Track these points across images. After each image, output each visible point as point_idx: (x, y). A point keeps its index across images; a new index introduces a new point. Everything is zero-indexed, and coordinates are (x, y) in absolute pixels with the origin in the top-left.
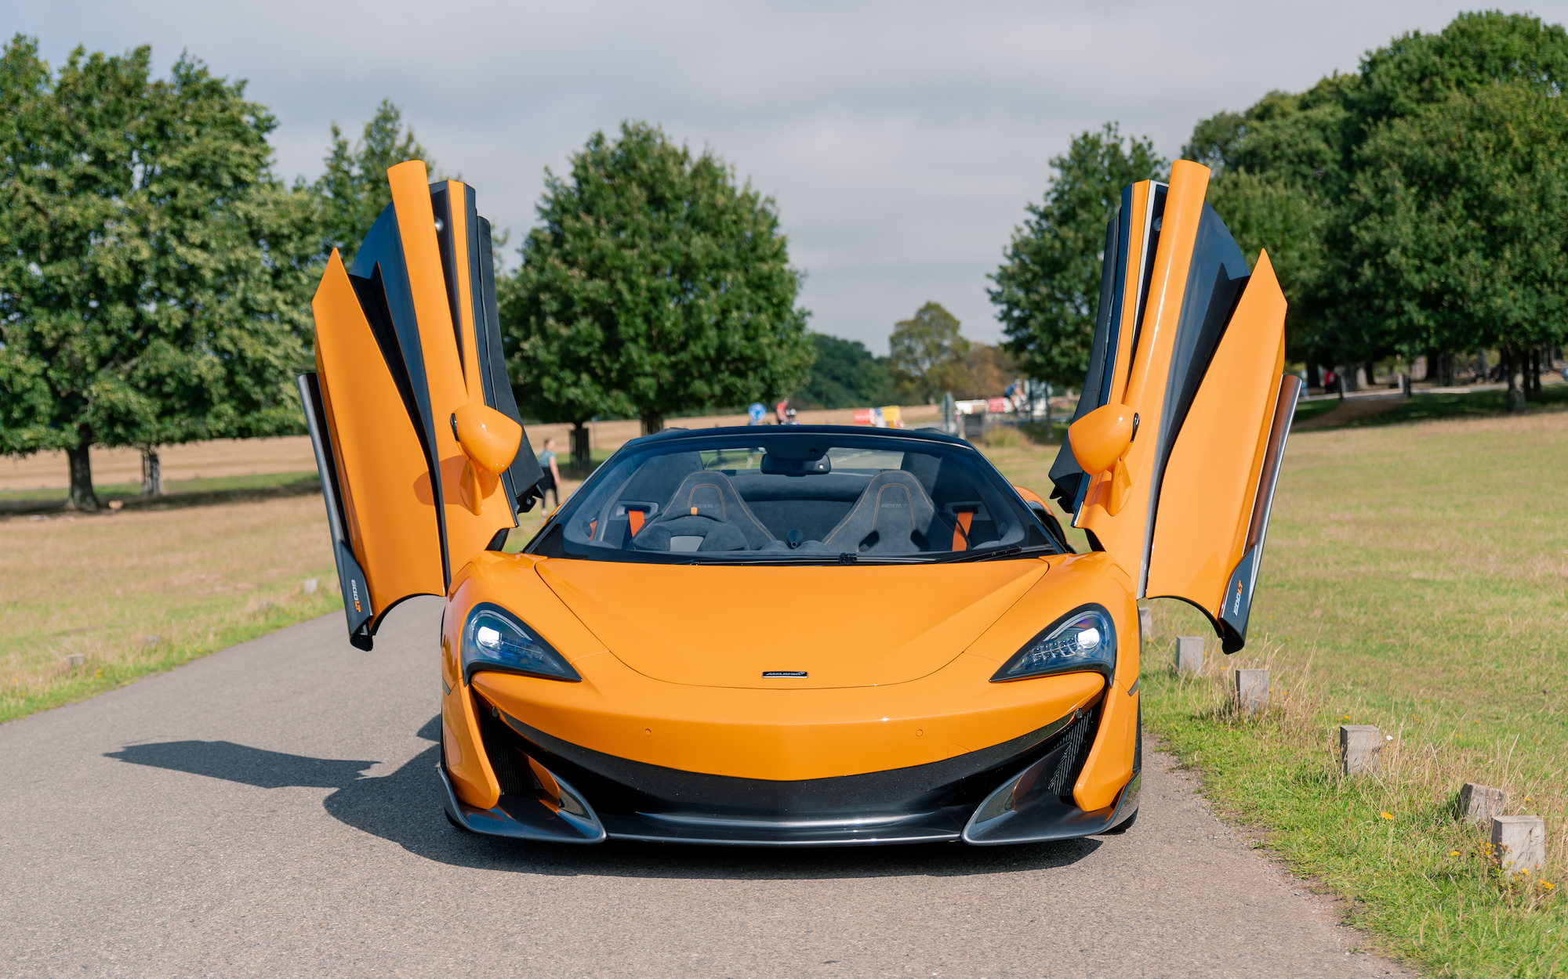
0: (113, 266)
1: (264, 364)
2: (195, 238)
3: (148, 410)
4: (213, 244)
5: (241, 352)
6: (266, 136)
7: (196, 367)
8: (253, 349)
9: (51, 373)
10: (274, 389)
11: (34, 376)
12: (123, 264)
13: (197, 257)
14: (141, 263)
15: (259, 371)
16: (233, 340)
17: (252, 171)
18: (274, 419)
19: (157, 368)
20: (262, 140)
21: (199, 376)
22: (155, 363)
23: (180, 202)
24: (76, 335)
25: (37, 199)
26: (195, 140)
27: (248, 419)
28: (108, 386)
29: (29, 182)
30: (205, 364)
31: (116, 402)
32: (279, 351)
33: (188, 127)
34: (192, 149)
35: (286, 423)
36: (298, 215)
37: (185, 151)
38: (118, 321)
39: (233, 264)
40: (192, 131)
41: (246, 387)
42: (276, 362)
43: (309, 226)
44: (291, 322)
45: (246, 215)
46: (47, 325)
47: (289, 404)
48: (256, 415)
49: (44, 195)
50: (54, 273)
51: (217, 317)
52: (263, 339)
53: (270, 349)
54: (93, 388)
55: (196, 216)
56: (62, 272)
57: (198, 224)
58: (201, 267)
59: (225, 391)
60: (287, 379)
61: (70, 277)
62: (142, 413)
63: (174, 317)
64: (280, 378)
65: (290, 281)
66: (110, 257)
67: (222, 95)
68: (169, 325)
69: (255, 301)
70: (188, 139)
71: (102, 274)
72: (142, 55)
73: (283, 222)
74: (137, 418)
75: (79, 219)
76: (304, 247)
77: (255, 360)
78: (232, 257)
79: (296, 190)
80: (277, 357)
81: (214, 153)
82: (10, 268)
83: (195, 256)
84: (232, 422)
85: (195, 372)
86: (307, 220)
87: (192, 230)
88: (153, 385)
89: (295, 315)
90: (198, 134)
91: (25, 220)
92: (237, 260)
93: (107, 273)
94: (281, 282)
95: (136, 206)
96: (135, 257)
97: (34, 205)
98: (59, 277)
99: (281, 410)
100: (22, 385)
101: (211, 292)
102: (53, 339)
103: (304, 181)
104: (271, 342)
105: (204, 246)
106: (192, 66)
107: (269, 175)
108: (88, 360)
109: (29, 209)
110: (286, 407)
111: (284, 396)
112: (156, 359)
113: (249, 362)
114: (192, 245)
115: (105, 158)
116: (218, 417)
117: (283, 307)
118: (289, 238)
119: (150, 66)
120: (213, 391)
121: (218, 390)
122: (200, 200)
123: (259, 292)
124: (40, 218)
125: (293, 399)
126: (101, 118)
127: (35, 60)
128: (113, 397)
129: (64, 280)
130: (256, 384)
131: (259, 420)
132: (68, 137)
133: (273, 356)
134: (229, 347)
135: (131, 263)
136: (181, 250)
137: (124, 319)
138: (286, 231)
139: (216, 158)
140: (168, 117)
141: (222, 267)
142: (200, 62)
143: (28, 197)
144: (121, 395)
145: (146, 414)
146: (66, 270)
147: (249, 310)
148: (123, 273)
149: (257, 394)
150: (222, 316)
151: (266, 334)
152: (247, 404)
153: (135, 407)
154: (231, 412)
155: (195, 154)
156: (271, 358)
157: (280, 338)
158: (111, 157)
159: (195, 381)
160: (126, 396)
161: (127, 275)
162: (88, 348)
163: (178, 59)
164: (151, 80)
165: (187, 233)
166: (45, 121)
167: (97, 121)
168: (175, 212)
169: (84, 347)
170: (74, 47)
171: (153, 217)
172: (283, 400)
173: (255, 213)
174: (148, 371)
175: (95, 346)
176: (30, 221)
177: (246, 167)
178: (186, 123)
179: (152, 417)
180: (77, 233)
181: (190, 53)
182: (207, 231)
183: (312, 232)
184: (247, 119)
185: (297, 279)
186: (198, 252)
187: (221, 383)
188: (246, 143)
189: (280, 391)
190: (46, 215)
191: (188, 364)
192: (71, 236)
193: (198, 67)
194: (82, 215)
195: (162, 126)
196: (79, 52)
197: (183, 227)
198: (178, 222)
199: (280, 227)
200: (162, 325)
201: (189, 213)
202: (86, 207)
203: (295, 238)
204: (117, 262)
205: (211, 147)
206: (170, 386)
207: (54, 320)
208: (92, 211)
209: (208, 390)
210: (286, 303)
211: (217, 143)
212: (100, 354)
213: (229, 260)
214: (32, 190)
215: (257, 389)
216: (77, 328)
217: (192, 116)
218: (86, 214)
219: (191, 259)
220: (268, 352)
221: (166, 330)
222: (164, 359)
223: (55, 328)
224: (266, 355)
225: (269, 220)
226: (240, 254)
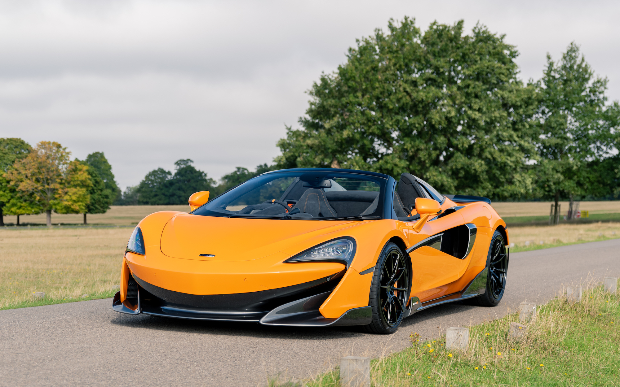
0: (439, 119)
1: (505, 164)
2: (476, 107)
3: (452, 185)
4: (484, 109)
5: (494, 159)
6: (513, 60)
7: (474, 166)
8: (501, 158)
9: (411, 167)
10: (510, 177)
11: (403, 168)
12: (444, 118)
13: (476, 115)
14: (452, 117)
15: (503, 168)
16: (491, 153)
17: (506, 76)
18: (509, 190)
19: (456, 165)
20: (511, 62)
21: (475, 170)
22: (455, 163)
23: (470, 90)
24: (421, 150)
25: (408, 90)
26: (479, 62)
27: (498, 190)
28: (434, 173)
29: (406, 82)
30: (478, 165)
31: (437, 180)
32: (513, 159)
33: (477, 56)
34: (478, 66)
35: (515, 192)
36: (525, 96)
37: (475, 67)
38: (440, 144)
39: (494, 118)
40: (478, 58)
41: (497, 175)
42: (511, 164)
43: (530, 101)
44: (520, 145)
45: (502, 96)
46: (410, 146)
47: (517, 183)
48: (502, 188)
49: (412, 88)
50: (413, 122)
51: (484, 143)
52: (506, 153)
53: (509, 158)
54: (428, 174)
55: (476, 96)
56: (416, 121)
57: (477, 100)
58: (477, 120)
59: (486, 177)
60: (517, 172)
61: (419, 124)
62: (449, 186)
63: (465, 143)
64: (514, 172)
65: (520, 127)
66: (438, 115)
67: (494, 42)
68: (463, 146)
69: (502, 135)
70: (476, 61)
71: (434, 123)
72: (460, 24)
73: (517, 99)
74: (447, 189)
75: (424, 98)
76: (527, 111)
77: (501, 163)
78: (493, 115)
79: (528, 85)
80: (511, 161)
81: (488, 68)
82: (394, 120)
83: (475, 115)
84: (490, 191)
85: (473, 168)
86: (529, 98)
87: (475, 103)
88: (455, 173)
89: (522, 143)
90: (481, 59)
91: (401, 98)
92: (495, 117)
93: (436, 122)
94: (517, 127)
95: (452, 92)
96: (448, 115)
97: (407, 92)
98: (415, 124)
99: (513, 187)
100: (398, 172)
101: (483, 132)
102: (412, 152)
103: (533, 81)
104: (509, 155)
105: (480, 110)
106: (481, 28)
107: (515, 78)
108: (427, 161)
109: (405, 94)
110: (516, 185)
111: (515, 180)
112: (456, 162)
113: (499, 164)
114: (475, 110)
115: (439, 70)
116: (483, 188)
117: (517, 139)
118: (521, 107)
119: (463, 29)
120: (481, 177)
121: (484, 176)
122: (478, 90)
123: (505, 131)
124: (408, 97)
125: (519, 181)
126: (439, 53)
127: (414, 28)
128: (435, 178)
129: (417, 125)
130: (501, 174)
131: (503, 191)
132: (424, 62)
133: (510, 161)
134: (489, 156)
135: (447, 118)
136: (470, 112)
137: (443, 143)
138: (519, 104)
139: (488, 70)
140: (467, 51)
141: (488, 120)
142: (485, 27)
143: (404, 89)
144: (440, 178)
145: (450, 186)
146: (418, 121)
147: (500, 140)
148: (443, 122)
149: (502, 179)
150: (486, 143)
151: (507, 151)
152: (497, 184)
153: (445, 183)
154: (490, 187)
155: (478, 69)
156: (509, 162)
157: (515, 153)
158: (441, 70)
159: (473, 172)
160: (442, 178)
161: (445, 123)
162: (427, 156)
163: (475, 26)
164: (463, 35)
165: (472, 105)
166: (414, 55)
167: (437, 54)
168: (468, 95)
169: (425, 155)
170: (433, 21)
171: (458, 97)
172: (514, 182)
173: (506, 95)
174: (452, 168)
175: (430, 155)
176: (404, 99)
177: (503, 74)
178: (475, 54)
179: (453, 188)
180: (423, 104)
181: (481, 23)
182: (482, 103)
183: (531, 104)
184: (506, 52)
185: (524, 126)
186: (477, 113)
187: (485, 173)
188: (504, 63)
189: (513, 177)
190: (410, 96)
191: (471, 164)
192: (421, 106)
193: (484, 29)
194: (426, 96)
195: (464, 56)
196: (434, 24)
197: (471, 102)
198: (469, 99)
199: (516, 102)
200: (459, 146)
201: (473, 95)
202: (429, 93)
203: (523, 107)
204: (441, 118)
205: (486, 65)
206: (462, 174)
207: (413, 143)
208: (431, 94)
209: (479, 176)
210: (518, 136)
211: (489, 64)
212: (432, 159)
213: (492, 117)
214: (406, 86)
215: (502, 176)
216: (422, 146)
217: (479, 51)
218: (428, 95)
219: (473, 116)
220: (507, 159)
221: (462, 149)
222: (459, 161)
223: (413, 147)
224: (507, 161)
225: (512, 98)
226: (497, 114)
